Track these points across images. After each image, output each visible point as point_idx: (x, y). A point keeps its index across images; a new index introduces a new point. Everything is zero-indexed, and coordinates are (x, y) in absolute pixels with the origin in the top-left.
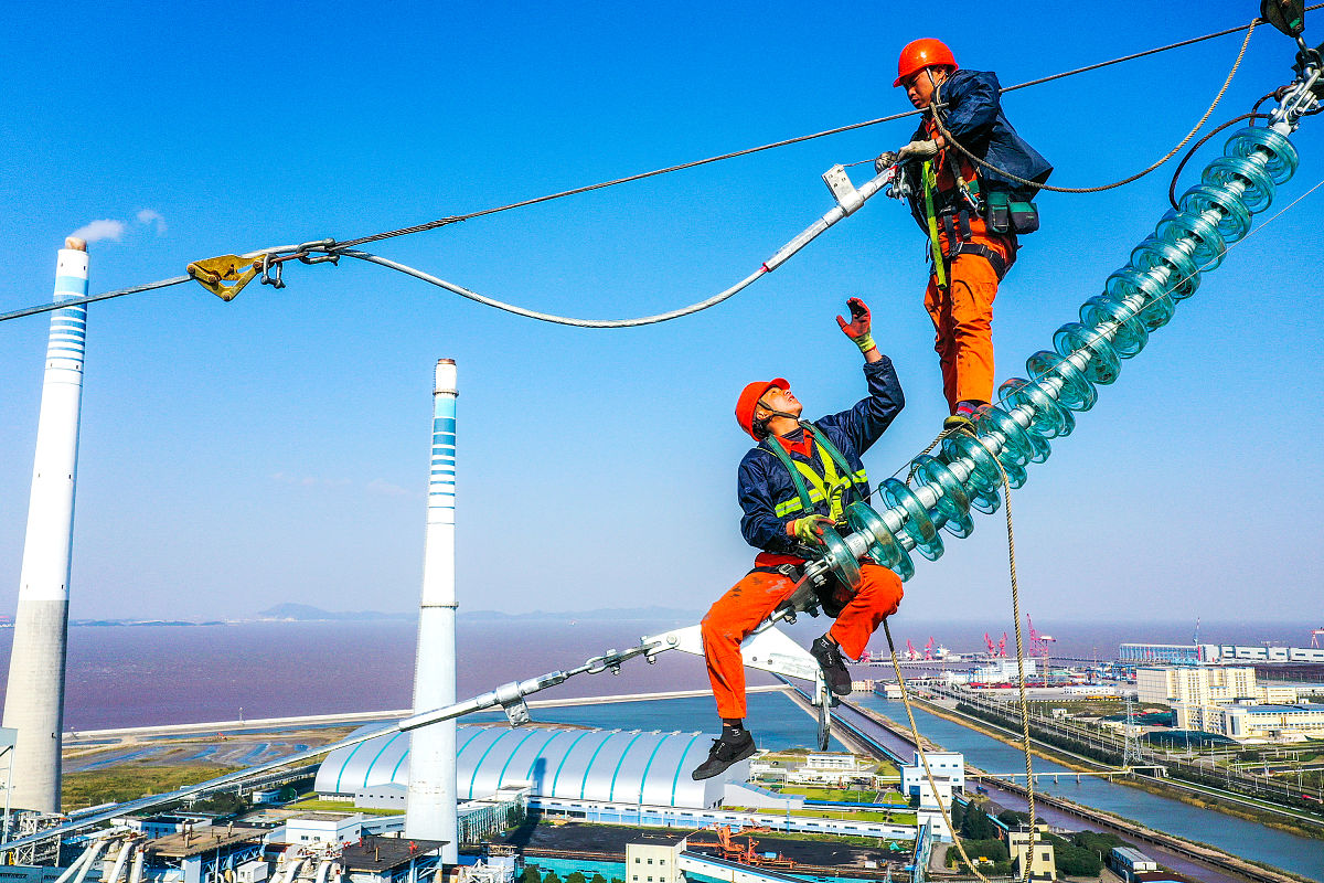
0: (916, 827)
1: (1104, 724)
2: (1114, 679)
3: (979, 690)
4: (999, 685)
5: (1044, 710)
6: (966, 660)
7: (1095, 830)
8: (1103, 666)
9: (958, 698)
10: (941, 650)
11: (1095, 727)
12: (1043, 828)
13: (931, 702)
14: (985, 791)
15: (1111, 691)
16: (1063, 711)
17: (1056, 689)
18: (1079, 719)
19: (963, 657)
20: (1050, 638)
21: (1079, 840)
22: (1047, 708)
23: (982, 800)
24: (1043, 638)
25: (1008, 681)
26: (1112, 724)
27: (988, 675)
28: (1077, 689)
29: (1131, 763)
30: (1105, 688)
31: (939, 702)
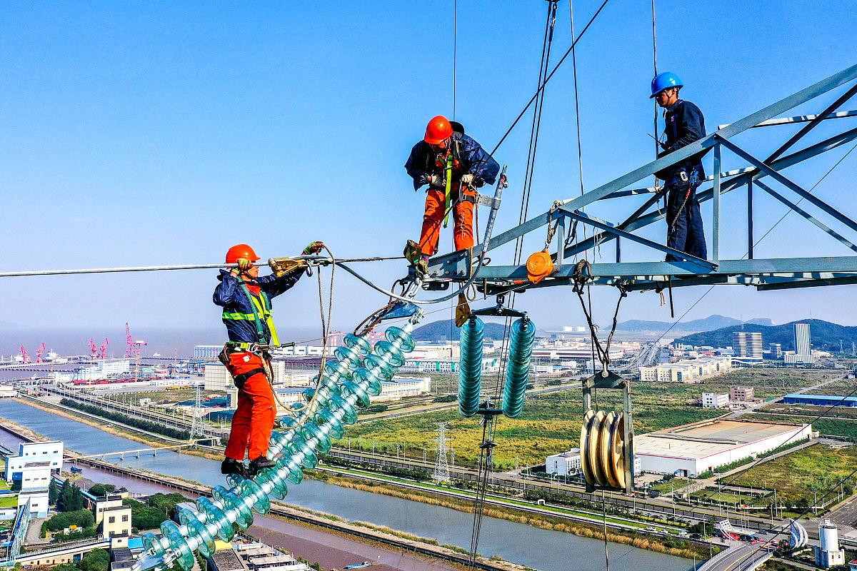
0: (16, 508)
1: (178, 408)
2: (188, 373)
3: (81, 387)
4: (98, 382)
5: (133, 399)
6: (72, 362)
7: (165, 492)
8: (181, 363)
9: (62, 394)
10: (51, 354)
11: (171, 411)
12: (124, 495)
13: (39, 398)
14: (79, 471)
15: (185, 382)
16: (148, 400)
17: (144, 383)
18: (159, 406)
19: (69, 359)
20: (142, 342)
21: (151, 501)
22: (136, 397)
23: (76, 478)
24: (138, 342)
25: (105, 378)
26: (184, 408)
27: (90, 374)
28: (160, 381)
29: (195, 437)
30: (181, 380)
31: (46, 399)
